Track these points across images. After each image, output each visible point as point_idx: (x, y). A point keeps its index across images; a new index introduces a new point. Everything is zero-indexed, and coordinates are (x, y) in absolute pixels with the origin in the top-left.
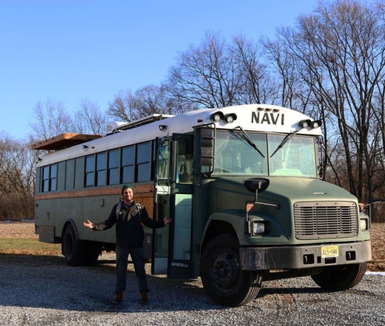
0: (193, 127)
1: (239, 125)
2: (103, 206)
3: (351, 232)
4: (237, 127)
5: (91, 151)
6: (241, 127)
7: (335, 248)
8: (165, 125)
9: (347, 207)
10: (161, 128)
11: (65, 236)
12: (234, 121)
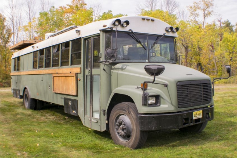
0: (100, 30)
1: (130, 29)
2: (43, 81)
3: (208, 100)
4: (129, 30)
5: (36, 49)
6: (132, 30)
7: (200, 112)
8: (80, 30)
9: (206, 84)
10: (77, 32)
11: (25, 95)
12: (128, 26)
